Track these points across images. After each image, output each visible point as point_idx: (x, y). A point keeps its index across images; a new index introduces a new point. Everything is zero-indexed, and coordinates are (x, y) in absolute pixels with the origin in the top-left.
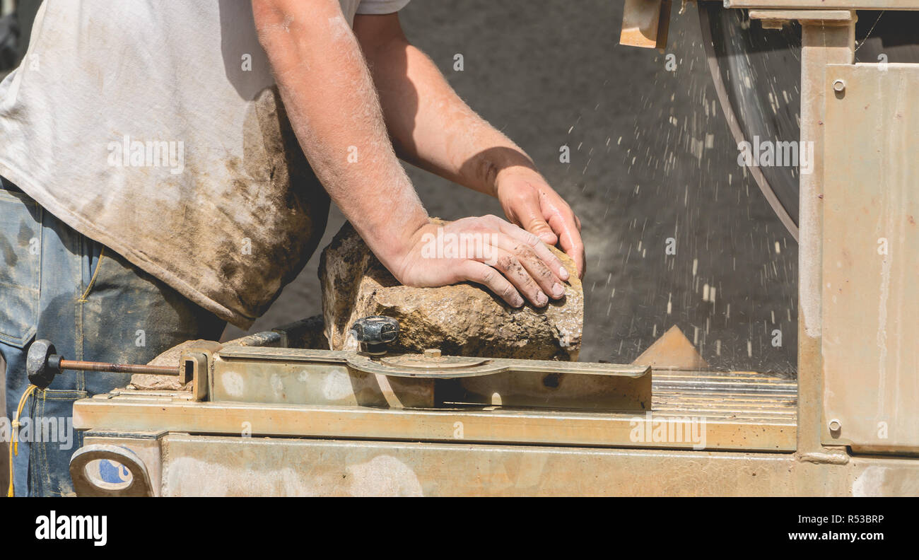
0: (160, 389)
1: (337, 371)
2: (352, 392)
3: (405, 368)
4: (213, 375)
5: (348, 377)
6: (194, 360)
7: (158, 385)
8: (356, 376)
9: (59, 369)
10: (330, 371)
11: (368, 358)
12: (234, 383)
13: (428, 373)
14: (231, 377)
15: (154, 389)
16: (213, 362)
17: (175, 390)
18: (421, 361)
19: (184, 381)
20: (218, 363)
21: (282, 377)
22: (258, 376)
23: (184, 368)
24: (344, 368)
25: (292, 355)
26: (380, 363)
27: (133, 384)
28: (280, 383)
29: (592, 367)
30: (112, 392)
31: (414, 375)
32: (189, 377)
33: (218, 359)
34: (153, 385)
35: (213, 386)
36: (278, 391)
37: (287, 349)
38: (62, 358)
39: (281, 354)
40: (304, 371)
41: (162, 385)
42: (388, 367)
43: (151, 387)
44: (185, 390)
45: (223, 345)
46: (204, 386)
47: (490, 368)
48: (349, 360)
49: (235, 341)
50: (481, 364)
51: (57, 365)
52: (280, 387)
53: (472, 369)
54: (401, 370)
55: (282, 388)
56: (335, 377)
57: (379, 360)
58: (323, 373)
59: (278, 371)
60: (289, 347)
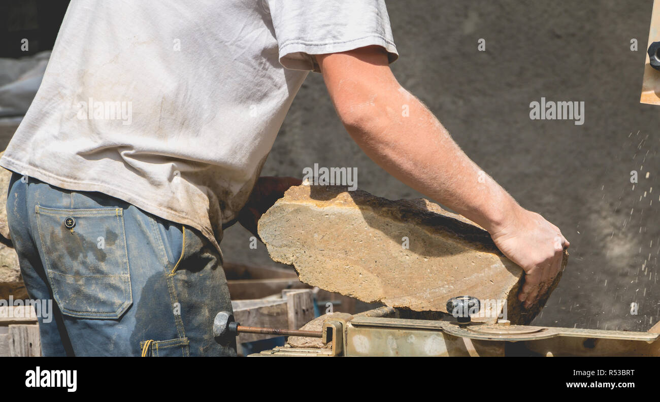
0: (309, 347)
1: (436, 336)
2: (446, 350)
3: (484, 334)
4: (346, 337)
5: (444, 340)
6: (333, 326)
7: (307, 345)
8: (449, 339)
9: (237, 332)
10: (431, 335)
11: (457, 326)
12: (362, 344)
13: (500, 337)
14: (359, 339)
15: (304, 347)
16: (347, 328)
17: (319, 348)
18: (496, 328)
19: (325, 342)
20: (351, 329)
21: (396, 339)
22: (379, 338)
23: (326, 332)
24: (441, 333)
25: (404, 324)
26: (466, 330)
27: (289, 344)
28: (395, 344)
29: (619, 334)
30: (274, 349)
31: (491, 339)
32: (329, 339)
33: (350, 326)
34: (303, 344)
35: (346, 345)
36: (393, 349)
37: (400, 319)
38: (239, 324)
39: (396, 323)
40: (412, 335)
41: (310, 345)
42: (472, 333)
43: (302, 346)
44: (326, 348)
45: (354, 316)
46: (340, 346)
47: (545, 334)
48: (444, 328)
49: (362, 313)
50: (539, 331)
51: (235, 330)
52: (395, 346)
53: (532, 334)
54: (481, 335)
55: (396, 347)
56: (434, 339)
57: (466, 328)
58: (425, 336)
59: (393, 335)
60: (401, 318)
